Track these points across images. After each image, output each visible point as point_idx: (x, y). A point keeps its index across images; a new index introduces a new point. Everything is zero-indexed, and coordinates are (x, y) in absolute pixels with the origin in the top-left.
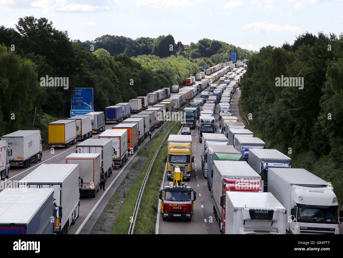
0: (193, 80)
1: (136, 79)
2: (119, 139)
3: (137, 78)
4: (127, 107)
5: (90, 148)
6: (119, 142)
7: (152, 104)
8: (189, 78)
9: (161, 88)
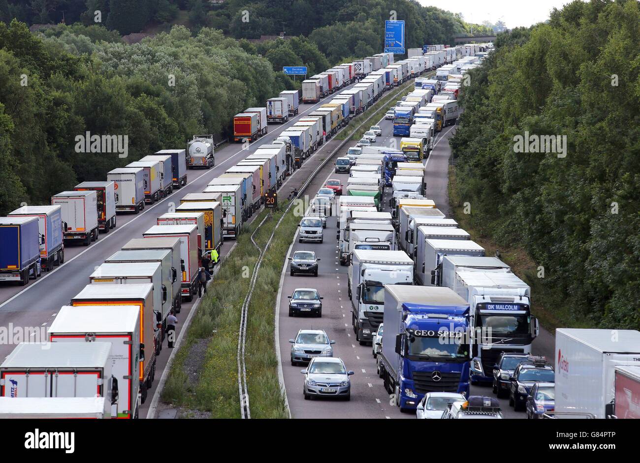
0: (259, 122)
1: (66, 115)
2: (125, 343)
3: (67, 110)
4: (52, 221)
5: (54, 376)
6: (127, 355)
7: (128, 210)
8: (242, 112)
9: (153, 151)
